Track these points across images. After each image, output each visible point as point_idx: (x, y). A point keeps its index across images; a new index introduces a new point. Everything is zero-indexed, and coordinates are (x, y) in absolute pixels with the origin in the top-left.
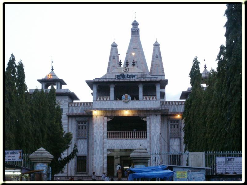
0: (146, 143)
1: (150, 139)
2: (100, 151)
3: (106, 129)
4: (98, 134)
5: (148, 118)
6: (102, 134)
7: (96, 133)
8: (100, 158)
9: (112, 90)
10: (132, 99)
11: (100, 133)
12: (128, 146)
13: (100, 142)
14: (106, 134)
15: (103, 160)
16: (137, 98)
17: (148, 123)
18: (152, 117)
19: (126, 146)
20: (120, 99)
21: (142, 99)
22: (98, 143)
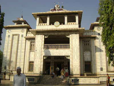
0: (69, 52)
1: (72, 49)
2: (39, 57)
3: (43, 43)
4: (38, 46)
5: (70, 35)
6: (40, 46)
7: (37, 45)
8: (39, 61)
9: (48, 19)
10: (61, 24)
11: (40, 45)
12: (57, 54)
13: (39, 51)
14: (43, 46)
15: (41, 63)
16: (64, 24)
17: (70, 39)
18: (73, 35)
19: (56, 54)
20: (53, 24)
21: (67, 24)
22: (38, 51)
